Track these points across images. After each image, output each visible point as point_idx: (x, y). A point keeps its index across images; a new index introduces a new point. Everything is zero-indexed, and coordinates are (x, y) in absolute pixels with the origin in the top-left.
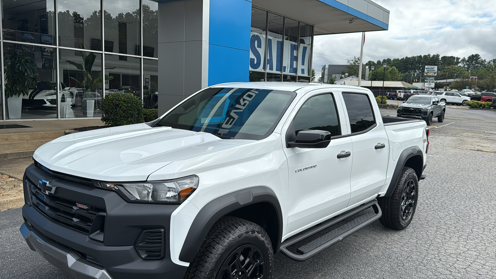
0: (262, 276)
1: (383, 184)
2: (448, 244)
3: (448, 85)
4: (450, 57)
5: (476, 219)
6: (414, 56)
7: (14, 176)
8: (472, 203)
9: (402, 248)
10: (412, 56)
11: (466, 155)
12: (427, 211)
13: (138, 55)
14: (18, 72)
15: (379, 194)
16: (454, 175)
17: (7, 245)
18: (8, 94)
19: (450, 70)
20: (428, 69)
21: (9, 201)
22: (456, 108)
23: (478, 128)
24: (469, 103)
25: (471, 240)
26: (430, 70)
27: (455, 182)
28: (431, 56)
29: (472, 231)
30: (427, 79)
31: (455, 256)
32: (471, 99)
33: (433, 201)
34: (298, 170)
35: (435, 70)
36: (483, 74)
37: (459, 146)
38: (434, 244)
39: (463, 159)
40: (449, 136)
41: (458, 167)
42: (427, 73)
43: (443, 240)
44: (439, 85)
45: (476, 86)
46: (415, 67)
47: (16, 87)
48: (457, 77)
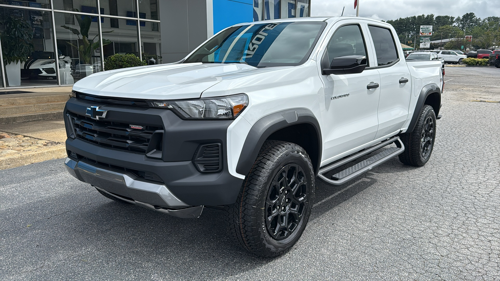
0: (305, 195)
1: (405, 120)
2: (468, 176)
3: (443, 46)
4: (445, 16)
5: (491, 156)
6: (408, 17)
7: (29, 135)
8: (484, 143)
9: (424, 180)
10: (406, 17)
11: (470, 106)
12: (442, 151)
13: (134, 17)
14: (14, 37)
15: (401, 129)
16: (462, 122)
17: (41, 191)
18: (6, 61)
19: (444, 30)
20: (423, 29)
21: (31, 155)
22: (453, 66)
23: (477, 83)
24: (466, 61)
25: (489, 172)
26: (425, 30)
27: (464, 128)
28: (426, 16)
29: (488, 165)
30: (423, 40)
31: (477, 185)
32: (468, 57)
33: (446, 143)
34: (334, 98)
35: (430, 30)
36: (478, 33)
37: (461, 99)
38: (454, 176)
39: (468, 109)
40: (450, 91)
41: (464, 115)
42: (423, 33)
43: (462, 173)
44: (434, 46)
45: (470, 46)
46: (409, 28)
47: (13, 54)
48: (451, 37)
